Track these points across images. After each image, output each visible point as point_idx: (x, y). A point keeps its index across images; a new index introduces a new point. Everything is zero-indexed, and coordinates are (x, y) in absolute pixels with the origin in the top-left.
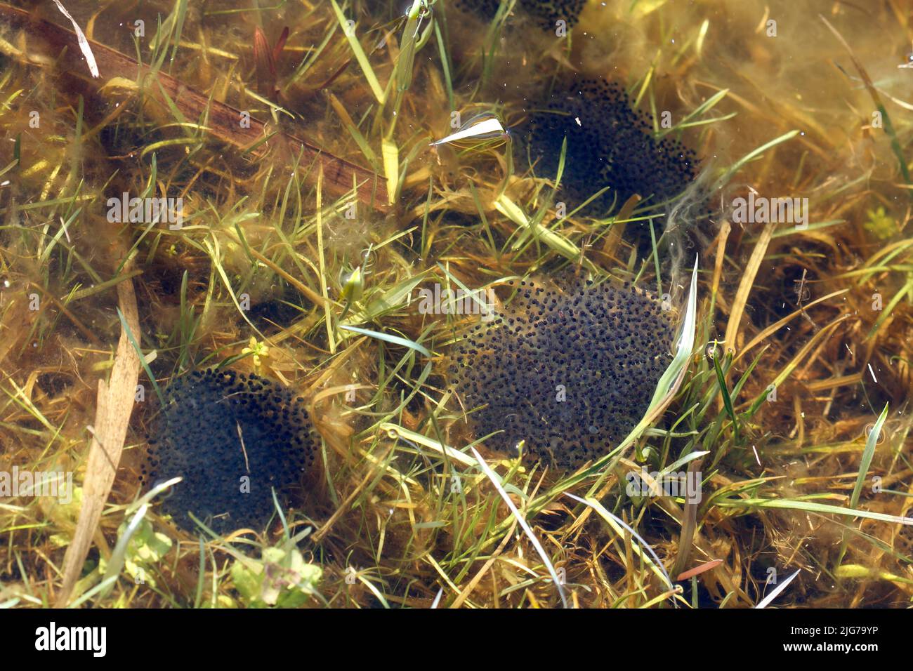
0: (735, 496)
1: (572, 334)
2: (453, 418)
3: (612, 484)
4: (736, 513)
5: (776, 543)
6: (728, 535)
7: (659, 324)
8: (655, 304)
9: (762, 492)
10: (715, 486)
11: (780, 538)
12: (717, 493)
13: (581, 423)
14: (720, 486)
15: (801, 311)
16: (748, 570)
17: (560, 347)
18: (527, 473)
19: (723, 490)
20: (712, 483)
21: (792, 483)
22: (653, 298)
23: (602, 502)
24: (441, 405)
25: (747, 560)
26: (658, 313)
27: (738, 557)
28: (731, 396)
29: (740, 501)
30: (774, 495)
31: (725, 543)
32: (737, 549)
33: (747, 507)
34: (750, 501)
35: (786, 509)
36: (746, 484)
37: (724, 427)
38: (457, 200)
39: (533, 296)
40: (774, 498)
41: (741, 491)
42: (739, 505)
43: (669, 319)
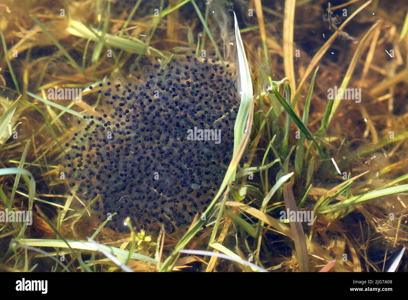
0: (334, 201)
1: (153, 113)
2: (78, 216)
3: (228, 226)
4: (340, 215)
5: (380, 229)
6: (340, 235)
7: (224, 81)
8: (216, 66)
9: (356, 190)
10: (316, 198)
11: (381, 223)
12: (318, 204)
13: (184, 184)
14: (319, 197)
15: (339, 32)
16: (366, 258)
17: (147, 127)
18: (154, 240)
19: (322, 199)
20: (312, 196)
21: (377, 175)
22: (213, 61)
23: (225, 244)
24: (66, 207)
25: (362, 251)
26: (221, 73)
27: (353, 250)
28: (303, 121)
29: (339, 203)
30: (366, 189)
31: (339, 242)
32: (350, 244)
33: (347, 207)
34: (347, 202)
35: (379, 198)
36: (338, 188)
37: (308, 148)
38: (35, 36)
39: (113, 93)
40: (366, 192)
41: (337, 196)
42: (339, 208)
43: (230, 75)
